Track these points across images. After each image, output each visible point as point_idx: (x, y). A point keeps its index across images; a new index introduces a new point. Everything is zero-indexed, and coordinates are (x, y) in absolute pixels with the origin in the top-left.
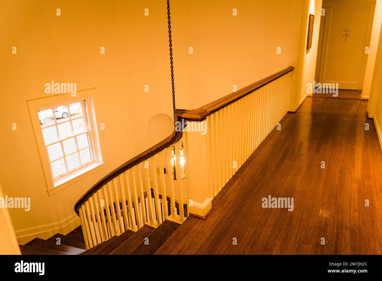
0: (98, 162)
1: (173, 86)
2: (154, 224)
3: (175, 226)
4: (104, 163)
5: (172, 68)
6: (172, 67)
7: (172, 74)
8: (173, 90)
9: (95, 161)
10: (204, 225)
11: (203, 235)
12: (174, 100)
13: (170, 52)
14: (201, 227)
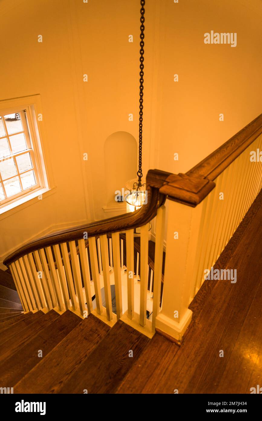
0: (44, 188)
1: (141, 105)
2: (102, 314)
3: (131, 336)
4: (50, 189)
5: (142, 76)
6: (142, 74)
7: (141, 86)
8: (141, 112)
9: (40, 187)
10: (179, 357)
11: (177, 384)
12: (141, 125)
13: (140, 48)
14: (173, 362)
